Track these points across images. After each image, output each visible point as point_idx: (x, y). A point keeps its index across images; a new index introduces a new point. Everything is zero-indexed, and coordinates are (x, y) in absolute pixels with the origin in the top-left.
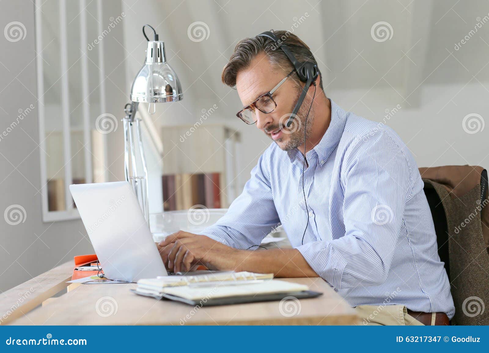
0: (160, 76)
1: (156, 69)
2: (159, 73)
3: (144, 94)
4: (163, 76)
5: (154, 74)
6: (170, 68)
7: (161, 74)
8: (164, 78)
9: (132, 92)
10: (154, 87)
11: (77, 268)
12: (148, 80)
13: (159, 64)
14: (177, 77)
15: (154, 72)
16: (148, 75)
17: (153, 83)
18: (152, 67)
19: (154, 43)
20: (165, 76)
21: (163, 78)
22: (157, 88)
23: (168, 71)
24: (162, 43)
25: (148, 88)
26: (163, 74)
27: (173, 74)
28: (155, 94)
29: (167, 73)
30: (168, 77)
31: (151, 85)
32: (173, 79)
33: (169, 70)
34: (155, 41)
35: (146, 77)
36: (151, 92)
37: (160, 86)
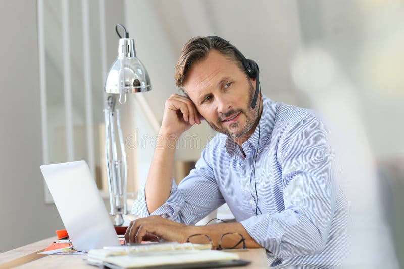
0: (131, 70)
1: (127, 64)
2: (129, 67)
3: (117, 85)
4: (133, 70)
5: (126, 68)
6: (140, 64)
7: (132, 68)
8: (135, 72)
9: (106, 85)
10: (125, 80)
11: (55, 241)
12: (120, 73)
13: (130, 59)
14: (146, 71)
15: (125, 66)
16: (119, 68)
17: (124, 76)
18: (124, 61)
19: (125, 40)
20: (135, 70)
21: (133, 72)
22: (127, 80)
23: (138, 66)
24: (132, 41)
25: (120, 80)
26: (133, 68)
27: (143, 69)
28: (126, 85)
29: (138, 68)
30: (137, 71)
31: (122, 78)
32: (143, 73)
33: (140, 66)
34: (125, 39)
35: (118, 70)
36: (122, 84)
37: (131, 79)
